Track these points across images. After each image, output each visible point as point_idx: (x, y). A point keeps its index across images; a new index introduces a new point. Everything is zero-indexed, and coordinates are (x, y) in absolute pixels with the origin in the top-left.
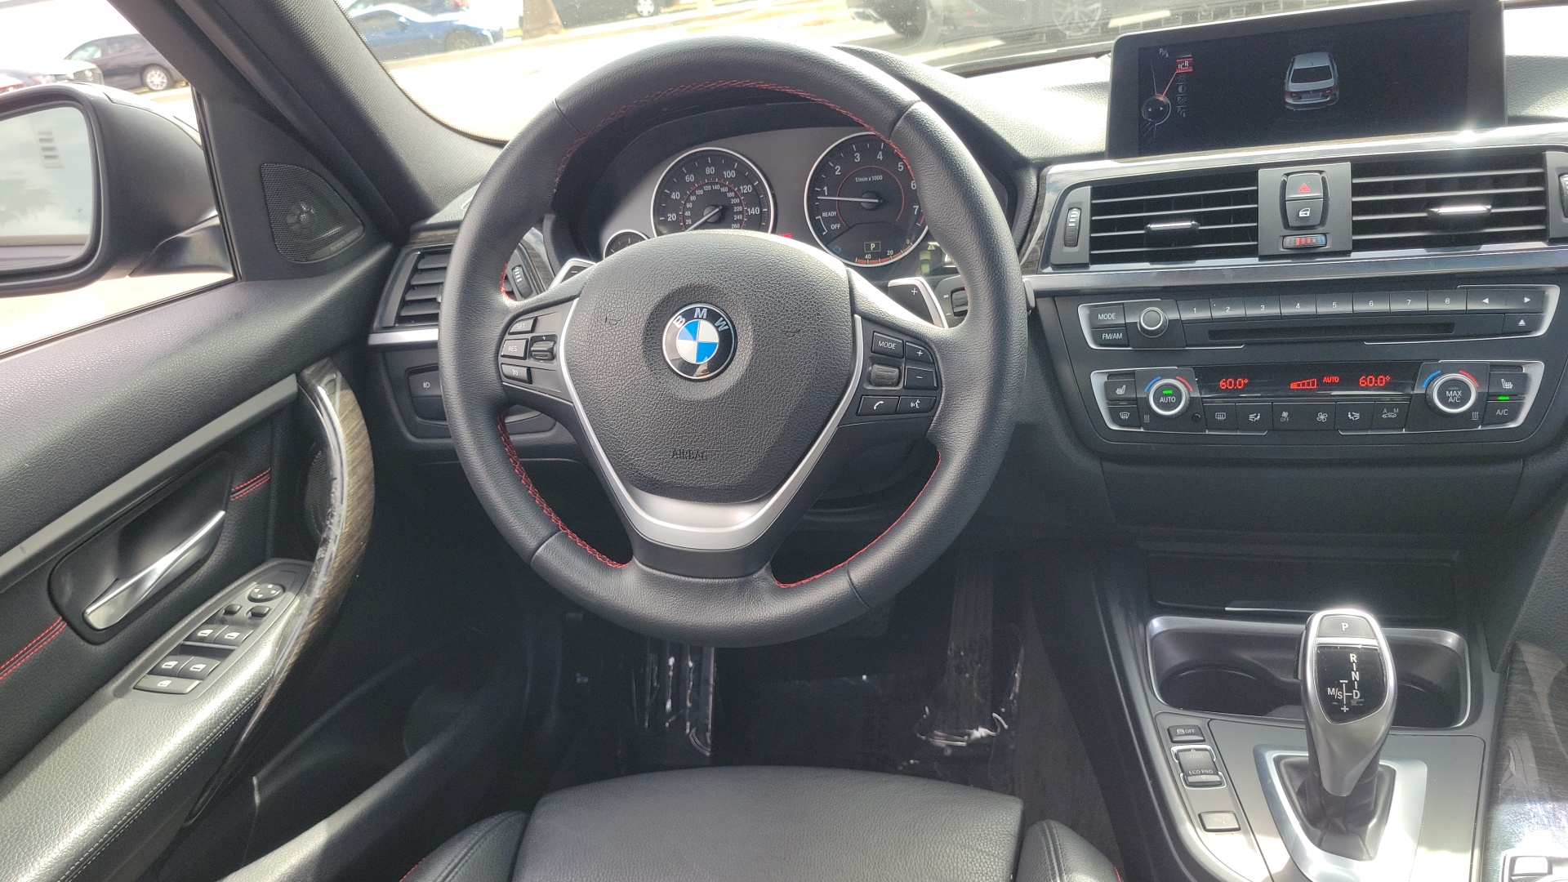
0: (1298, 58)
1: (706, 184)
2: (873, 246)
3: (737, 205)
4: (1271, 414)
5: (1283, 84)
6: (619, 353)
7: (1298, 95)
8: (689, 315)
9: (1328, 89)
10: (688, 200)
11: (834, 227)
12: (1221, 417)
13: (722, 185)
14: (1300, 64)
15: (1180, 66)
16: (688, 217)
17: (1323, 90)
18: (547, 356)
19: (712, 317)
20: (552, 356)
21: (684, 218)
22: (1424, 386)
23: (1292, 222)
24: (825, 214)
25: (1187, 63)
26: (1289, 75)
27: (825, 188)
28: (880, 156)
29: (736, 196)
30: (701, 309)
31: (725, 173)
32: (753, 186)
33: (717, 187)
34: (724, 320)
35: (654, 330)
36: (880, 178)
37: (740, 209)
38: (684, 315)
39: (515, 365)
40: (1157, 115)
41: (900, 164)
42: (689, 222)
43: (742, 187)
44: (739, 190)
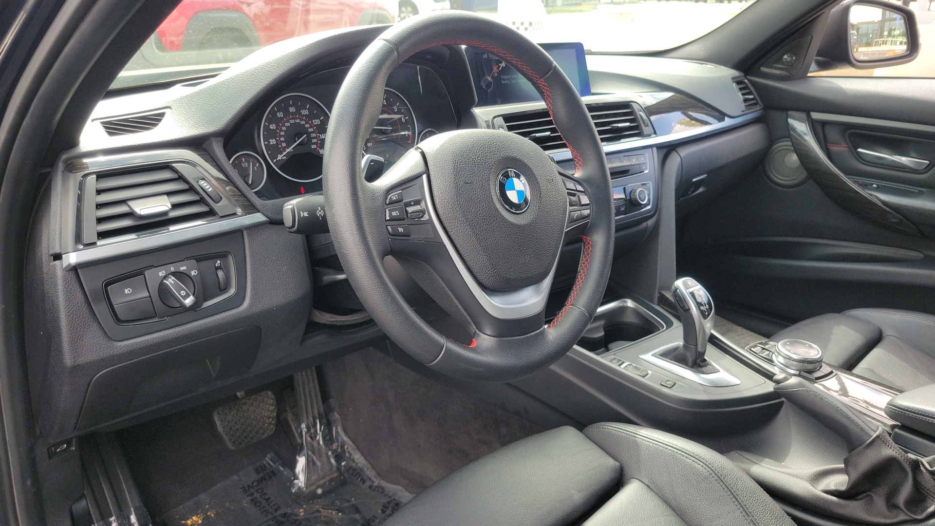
1: (292, 119)
3: (312, 132)
10: (281, 130)
13: (301, 120)
16: (283, 143)
21: (281, 142)
29: (311, 127)
31: (302, 111)
32: (320, 120)
33: (298, 121)
37: (314, 135)
41: (395, 107)
42: (284, 145)
43: (313, 121)
44: (312, 123)
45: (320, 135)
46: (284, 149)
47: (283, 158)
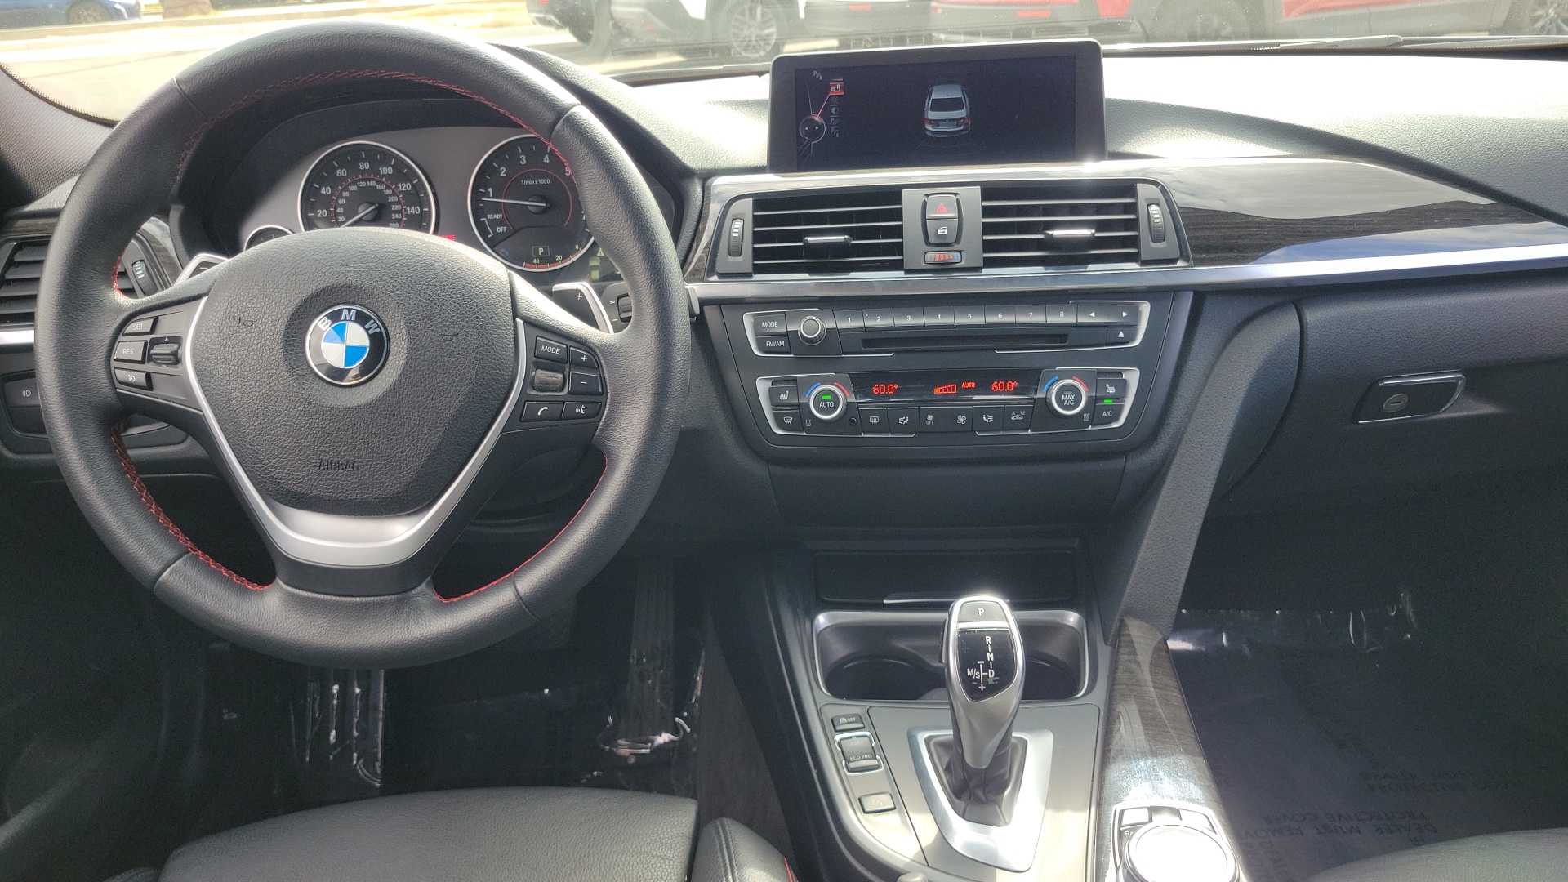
0: (935, 88)
1: (360, 180)
2: (541, 250)
3: (394, 203)
4: (918, 417)
5: (923, 112)
6: (255, 357)
7: (937, 123)
8: (335, 317)
9: (961, 118)
10: (340, 196)
11: (500, 229)
12: (874, 420)
13: (378, 182)
14: (938, 94)
15: (833, 89)
16: (341, 214)
17: (958, 120)
18: (170, 360)
19: (362, 319)
20: (176, 359)
21: (337, 215)
22: (1045, 390)
23: (932, 240)
24: (490, 216)
25: (838, 87)
26: (928, 105)
27: (490, 190)
28: (547, 160)
29: (394, 194)
30: (349, 310)
31: (381, 169)
32: (412, 185)
33: (372, 184)
34: (375, 322)
35: (296, 333)
36: (547, 181)
37: (398, 207)
38: (330, 316)
39: (130, 370)
40: (813, 134)
42: (341, 218)
43: (400, 185)
44: (397, 188)
45: (408, 208)
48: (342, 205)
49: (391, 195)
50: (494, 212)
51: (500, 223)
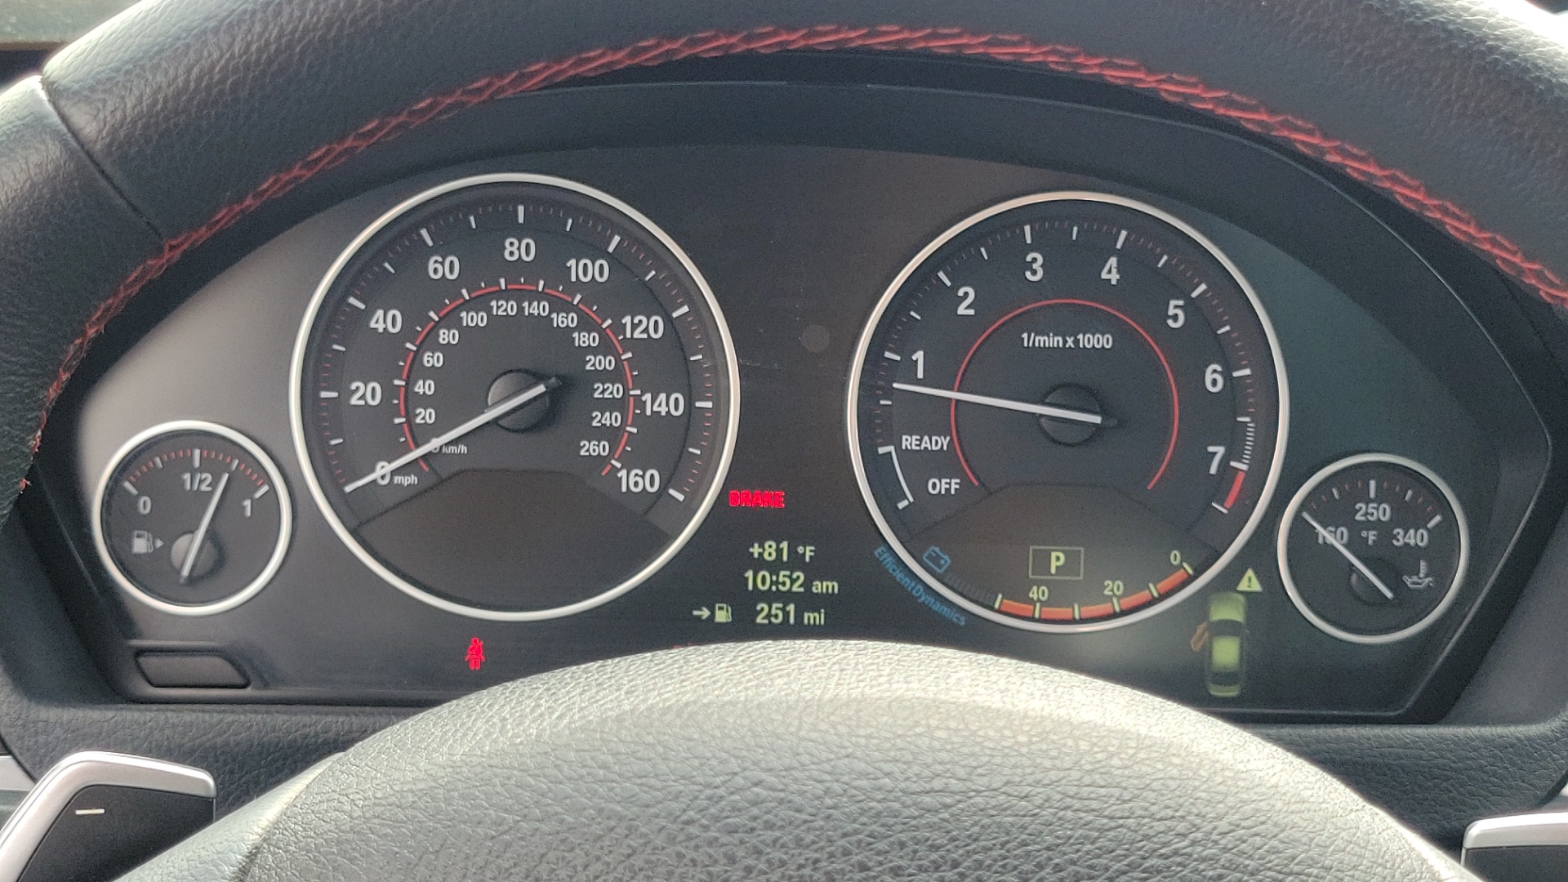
1: (499, 294)
2: (1057, 559)
3: (604, 376)
10: (429, 342)
11: (939, 486)
13: (559, 305)
16: (425, 401)
21: (412, 401)
24: (909, 442)
27: (919, 356)
28: (1111, 272)
29: (605, 348)
31: (572, 263)
32: (668, 320)
33: (539, 308)
36: (1104, 341)
37: (614, 390)
41: (1174, 307)
42: (426, 416)
43: (627, 320)
44: (619, 328)
45: (647, 397)
46: (419, 435)
47: (398, 479)
48: (431, 373)
49: (594, 351)
50: (922, 431)
51: (939, 464)
